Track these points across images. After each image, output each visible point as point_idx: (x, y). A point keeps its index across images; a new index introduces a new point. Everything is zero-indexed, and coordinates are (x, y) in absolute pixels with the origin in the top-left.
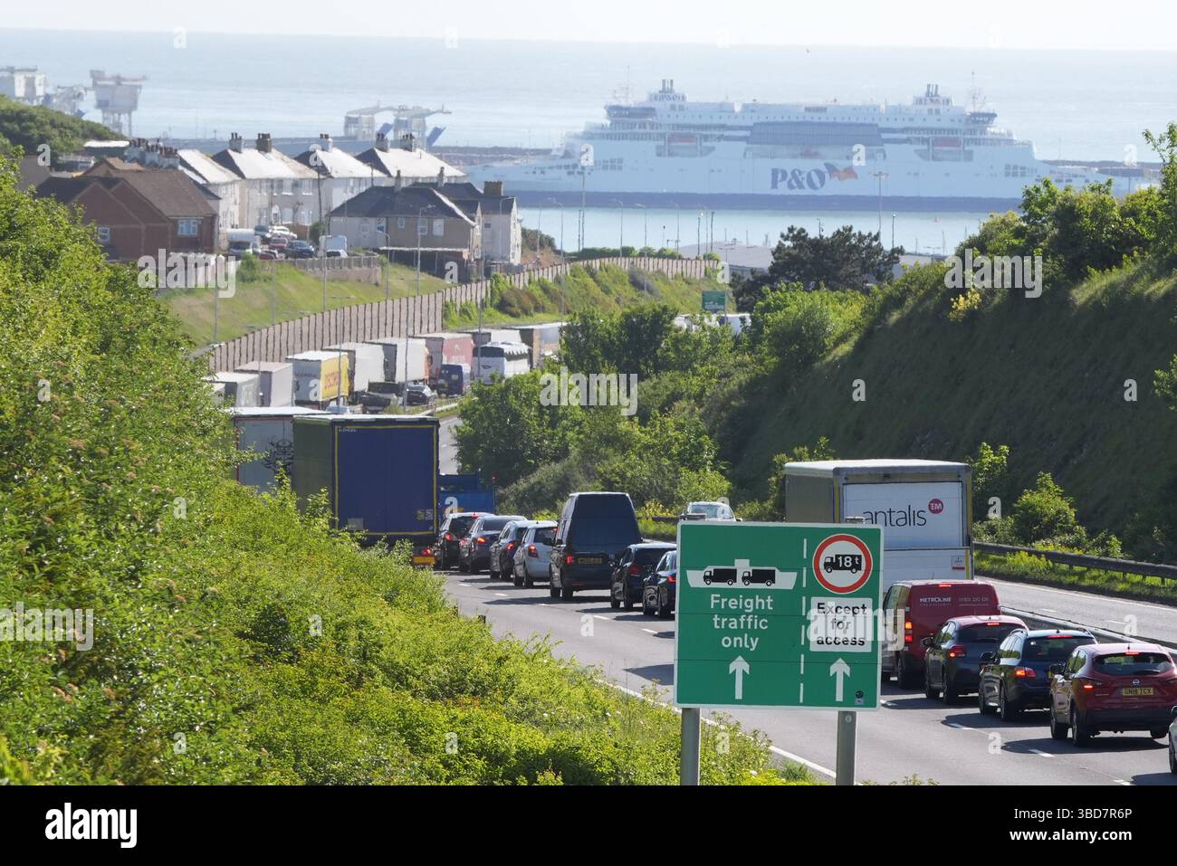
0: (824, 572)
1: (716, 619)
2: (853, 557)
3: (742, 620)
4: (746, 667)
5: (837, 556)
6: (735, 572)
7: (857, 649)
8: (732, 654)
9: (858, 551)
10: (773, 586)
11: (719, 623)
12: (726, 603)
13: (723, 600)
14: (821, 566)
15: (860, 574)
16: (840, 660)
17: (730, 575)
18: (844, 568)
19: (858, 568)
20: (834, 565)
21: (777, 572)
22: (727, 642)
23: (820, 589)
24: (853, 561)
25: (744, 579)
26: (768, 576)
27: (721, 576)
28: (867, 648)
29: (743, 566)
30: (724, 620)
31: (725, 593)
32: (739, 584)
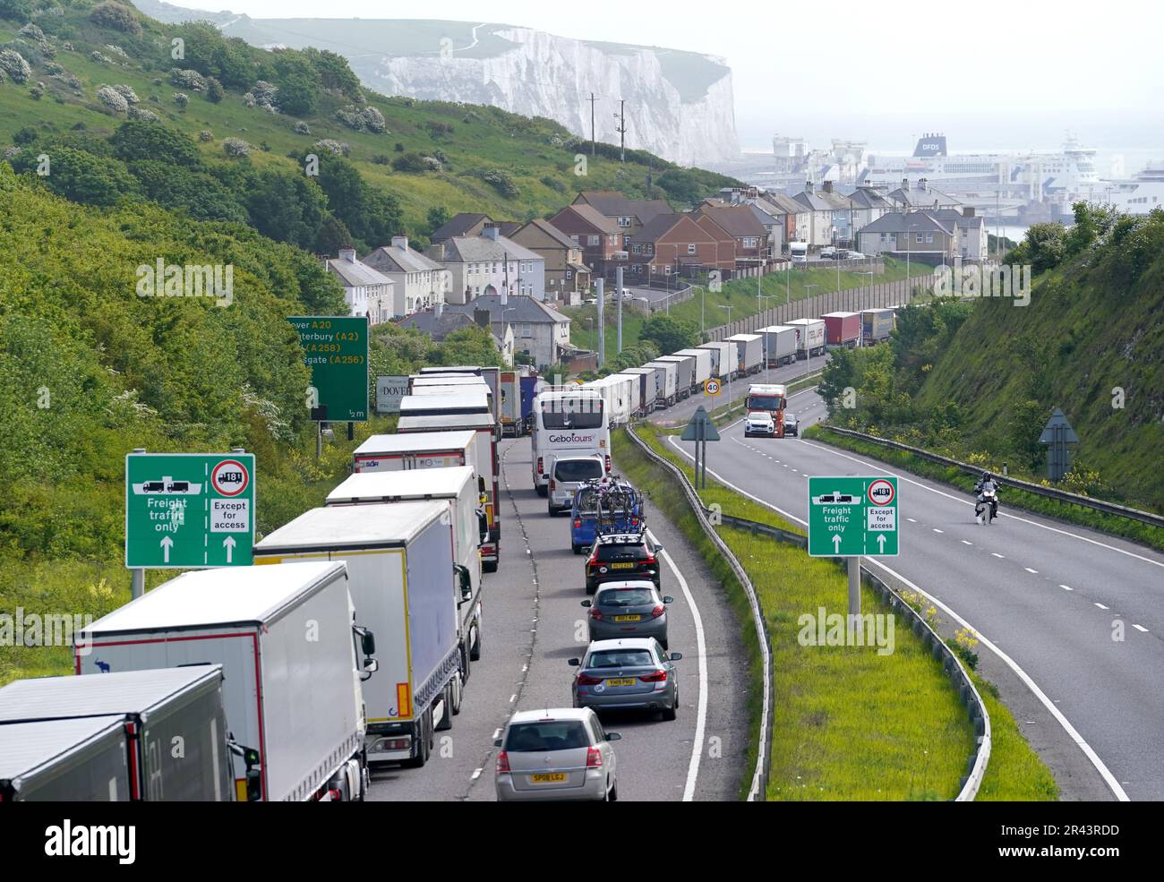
0: (218, 483)
1: (151, 513)
2: (237, 474)
3: (168, 513)
4: (171, 543)
5: (227, 474)
6: (163, 484)
7: (240, 530)
8: (163, 534)
9: (239, 470)
10: (187, 493)
11: (154, 516)
12: (158, 504)
13: (156, 502)
14: (217, 480)
15: (241, 484)
16: (230, 537)
17: (160, 486)
18: (231, 481)
19: (240, 480)
20: (224, 479)
21: (189, 484)
22: (158, 528)
23: (216, 493)
24: (237, 476)
25: (169, 488)
26: (184, 487)
27: (154, 487)
28: (246, 529)
29: (168, 481)
30: (156, 514)
31: (157, 498)
32: (166, 492)
